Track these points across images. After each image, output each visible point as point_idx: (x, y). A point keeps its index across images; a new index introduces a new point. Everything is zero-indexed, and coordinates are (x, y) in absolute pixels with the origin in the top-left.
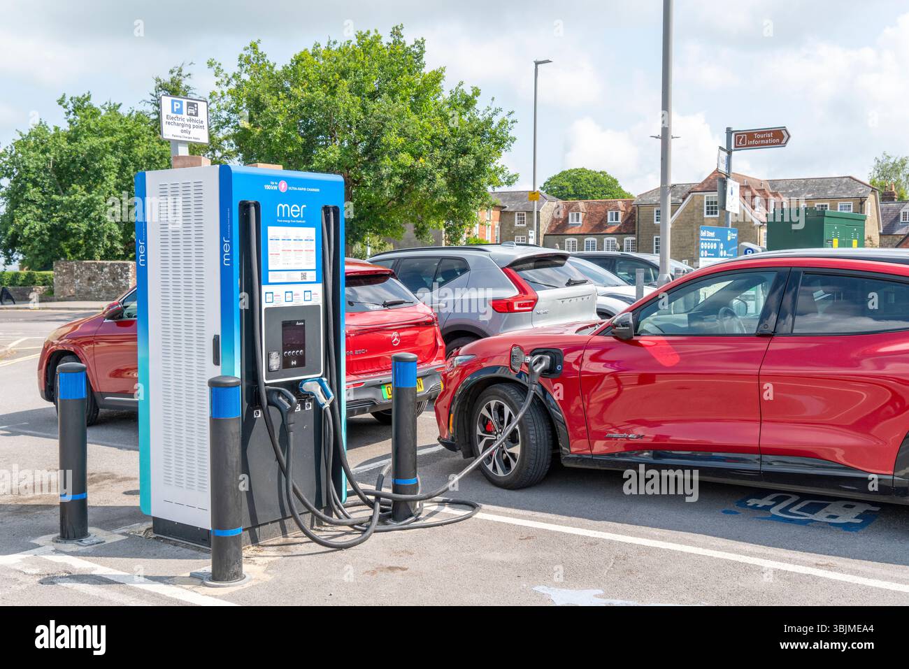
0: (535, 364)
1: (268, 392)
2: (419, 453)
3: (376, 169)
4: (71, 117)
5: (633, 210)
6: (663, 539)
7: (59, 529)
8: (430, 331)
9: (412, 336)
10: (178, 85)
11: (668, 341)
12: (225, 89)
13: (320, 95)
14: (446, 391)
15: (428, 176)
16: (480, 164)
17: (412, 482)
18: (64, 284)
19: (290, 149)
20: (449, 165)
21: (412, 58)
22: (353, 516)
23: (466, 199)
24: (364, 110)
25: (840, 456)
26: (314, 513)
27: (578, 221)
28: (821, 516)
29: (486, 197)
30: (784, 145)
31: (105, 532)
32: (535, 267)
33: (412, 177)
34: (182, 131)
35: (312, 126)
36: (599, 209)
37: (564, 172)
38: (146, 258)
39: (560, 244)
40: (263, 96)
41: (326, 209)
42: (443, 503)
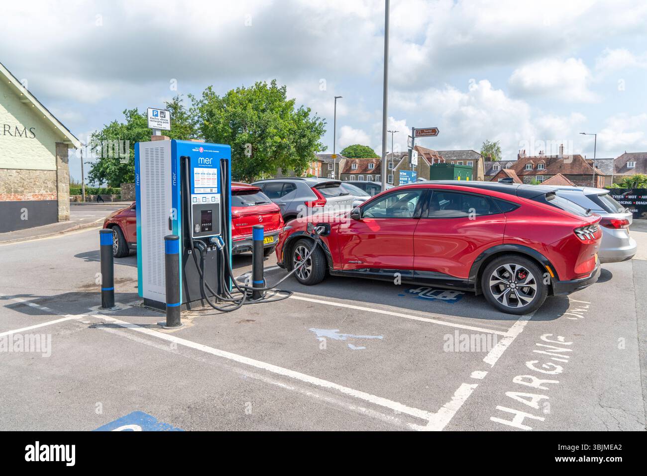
0: (318, 230)
1: (194, 243)
2: (265, 271)
3: (264, 143)
4: (129, 119)
5: (380, 163)
6: (370, 307)
7: (101, 303)
8: (277, 215)
9: (269, 217)
10: (177, 105)
11: (376, 221)
12: (196, 107)
13: (239, 110)
14: (280, 242)
15: (287, 147)
16: (310, 142)
17: (262, 282)
18: (125, 194)
19: (225, 134)
20: (296, 142)
21: (280, 95)
22: (235, 297)
23: (304, 157)
24: (259, 117)
25: (447, 270)
26: (217, 297)
27: (355, 167)
28: (440, 297)
29: (313, 156)
30: (436, 135)
31: (122, 305)
32: (326, 188)
33: (280, 147)
34: (158, 125)
35: (236, 124)
36: (365, 163)
37: (350, 146)
38: (139, 182)
39: (347, 178)
40: (214, 110)
41: (222, 160)
42: (276, 291)
